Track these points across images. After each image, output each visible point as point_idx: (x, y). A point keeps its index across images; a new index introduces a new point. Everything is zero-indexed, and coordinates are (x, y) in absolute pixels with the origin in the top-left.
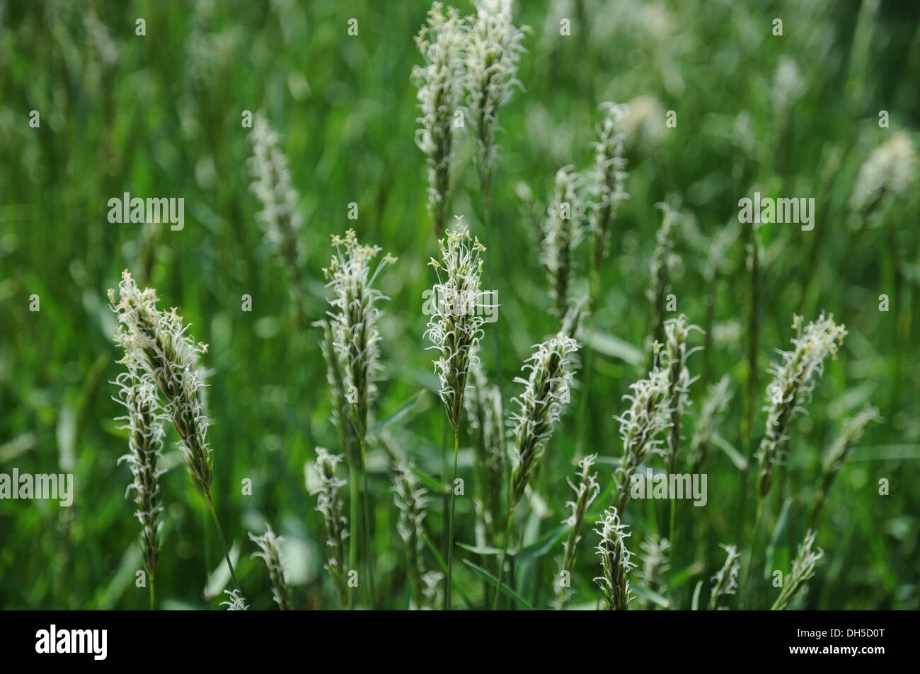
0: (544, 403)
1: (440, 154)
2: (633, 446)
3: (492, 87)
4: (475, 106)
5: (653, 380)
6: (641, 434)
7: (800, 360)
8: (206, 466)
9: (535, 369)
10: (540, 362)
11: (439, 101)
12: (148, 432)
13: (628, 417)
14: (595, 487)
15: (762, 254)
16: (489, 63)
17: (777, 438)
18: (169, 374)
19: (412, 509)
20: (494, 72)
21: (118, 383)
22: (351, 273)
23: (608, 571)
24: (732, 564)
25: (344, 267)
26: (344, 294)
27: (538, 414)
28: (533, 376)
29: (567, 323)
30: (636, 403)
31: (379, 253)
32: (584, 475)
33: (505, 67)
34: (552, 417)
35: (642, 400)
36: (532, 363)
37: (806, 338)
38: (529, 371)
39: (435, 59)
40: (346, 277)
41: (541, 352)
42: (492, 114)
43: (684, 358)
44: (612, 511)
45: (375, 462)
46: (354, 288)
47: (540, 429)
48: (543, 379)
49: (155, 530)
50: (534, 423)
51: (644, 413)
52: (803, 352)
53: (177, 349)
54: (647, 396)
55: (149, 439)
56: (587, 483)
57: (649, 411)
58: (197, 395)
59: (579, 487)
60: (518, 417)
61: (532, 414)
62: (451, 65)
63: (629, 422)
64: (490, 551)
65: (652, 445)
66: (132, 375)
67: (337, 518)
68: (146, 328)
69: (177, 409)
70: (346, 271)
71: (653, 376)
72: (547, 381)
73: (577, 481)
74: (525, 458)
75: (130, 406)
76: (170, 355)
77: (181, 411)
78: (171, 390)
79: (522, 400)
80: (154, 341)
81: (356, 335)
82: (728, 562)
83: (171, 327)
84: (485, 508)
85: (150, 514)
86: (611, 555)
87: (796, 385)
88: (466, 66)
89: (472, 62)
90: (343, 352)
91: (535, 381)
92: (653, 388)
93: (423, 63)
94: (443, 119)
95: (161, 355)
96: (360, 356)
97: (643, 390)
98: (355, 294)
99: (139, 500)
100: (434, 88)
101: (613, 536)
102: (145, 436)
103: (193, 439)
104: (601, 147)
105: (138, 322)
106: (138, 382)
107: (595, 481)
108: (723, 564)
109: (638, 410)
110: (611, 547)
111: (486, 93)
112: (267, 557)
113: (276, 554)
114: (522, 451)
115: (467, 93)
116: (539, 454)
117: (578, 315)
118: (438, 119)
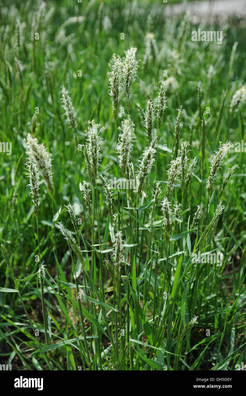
0: (146, 167)
1: (115, 97)
2: (171, 179)
3: (130, 77)
4: (125, 83)
5: (177, 160)
6: (173, 175)
7: (220, 154)
8: (52, 188)
9: (144, 158)
10: (145, 156)
11: (115, 82)
12: (35, 178)
13: (170, 171)
14: (160, 191)
15: (206, 122)
16: (129, 71)
17: (213, 175)
18: (41, 162)
19: (109, 196)
20: (130, 73)
21: (26, 164)
22: (92, 132)
23: (165, 215)
24: (199, 210)
25: (91, 130)
26: (90, 138)
27: (145, 170)
28: (143, 160)
29: (152, 144)
30: (172, 166)
31: (101, 126)
32: (157, 187)
33: (134, 72)
34: (149, 171)
35: (174, 166)
36: (143, 156)
37: (222, 148)
38: (142, 158)
39: (114, 70)
40: (91, 133)
41: (146, 153)
42: (130, 85)
43: (186, 153)
44: (166, 198)
45: (98, 181)
46: (93, 136)
47: (145, 175)
48: (146, 161)
49: (37, 205)
50: (144, 173)
51: (174, 169)
52: (221, 152)
53: (44, 155)
54: (175, 165)
55: (35, 180)
56: (158, 189)
57: (176, 169)
58: (49, 168)
59: (156, 191)
60: (139, 171)
61: (143, 170)
62: (118, 71)
63: (170, 172)
64: (132, 208)
65: (176, 178)
66: (30, 162)
67: (89, 200)
68: (35, 150)
69: (43, 172)
70: (91, 131)
71: (177, 159)
72: (147, 161)
73: (155, 189)
74: (141, 183)
75: (30, 171)
76: (42, 157)
77: (45, 173)
78: (42, 167)
79: (140, 167)
80: (37, 153)
81: (94, 149)
82: (198, 210)
83: (42, 149)
84: (129, 196)
85: (36, 201)
86: (166, 211)
87: (219, 161)
88: (122, 71)
89: (124, 70)
90: (90, 153)
91: (144, 161)
92: (177, 162)
93: (110, 71)
94: (116, 87)
95: (39, 157)
96: (95, 155)
97: (174, 163)
98: (93, 138)
99: (33, 197)
100: (114, 78)
101: (166, 205)
102: (34, 179)
103: (48, 181)
104: (159, 93)
105: (32, 148)
106: (32, 164)
107: (160, 189)
108: (197, 211)
109: (173, 168)
110: (165, 208)
111: (128, 79)
112: (69, 211)
113: (72, 210)
114: (140, 181)
115: (123, 79)
116: (145, 182)
117: (155, 142)
118: (115, 87)
